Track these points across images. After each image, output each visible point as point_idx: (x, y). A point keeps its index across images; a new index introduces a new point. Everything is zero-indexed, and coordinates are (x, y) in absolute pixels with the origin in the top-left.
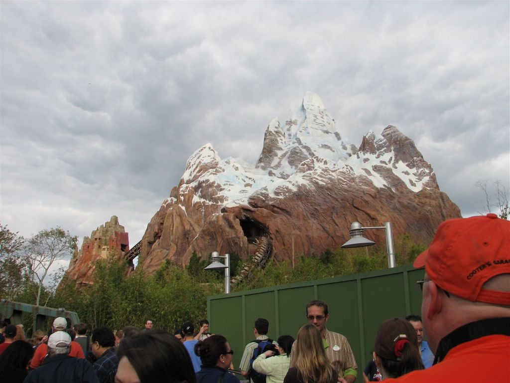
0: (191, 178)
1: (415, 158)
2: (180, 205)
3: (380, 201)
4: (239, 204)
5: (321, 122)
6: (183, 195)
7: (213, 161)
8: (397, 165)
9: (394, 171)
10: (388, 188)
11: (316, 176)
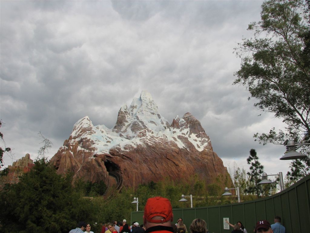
0: (76, 135)
1: (201, 132)
2: (70, 151)
3: (181, 156)
4: (104, 153)
5: (150, 108)
6: (72, 146)
7: (89, 127)
8: (191, 136)
9: (189, 140)
10: (185, 148)
11: (147, 140)
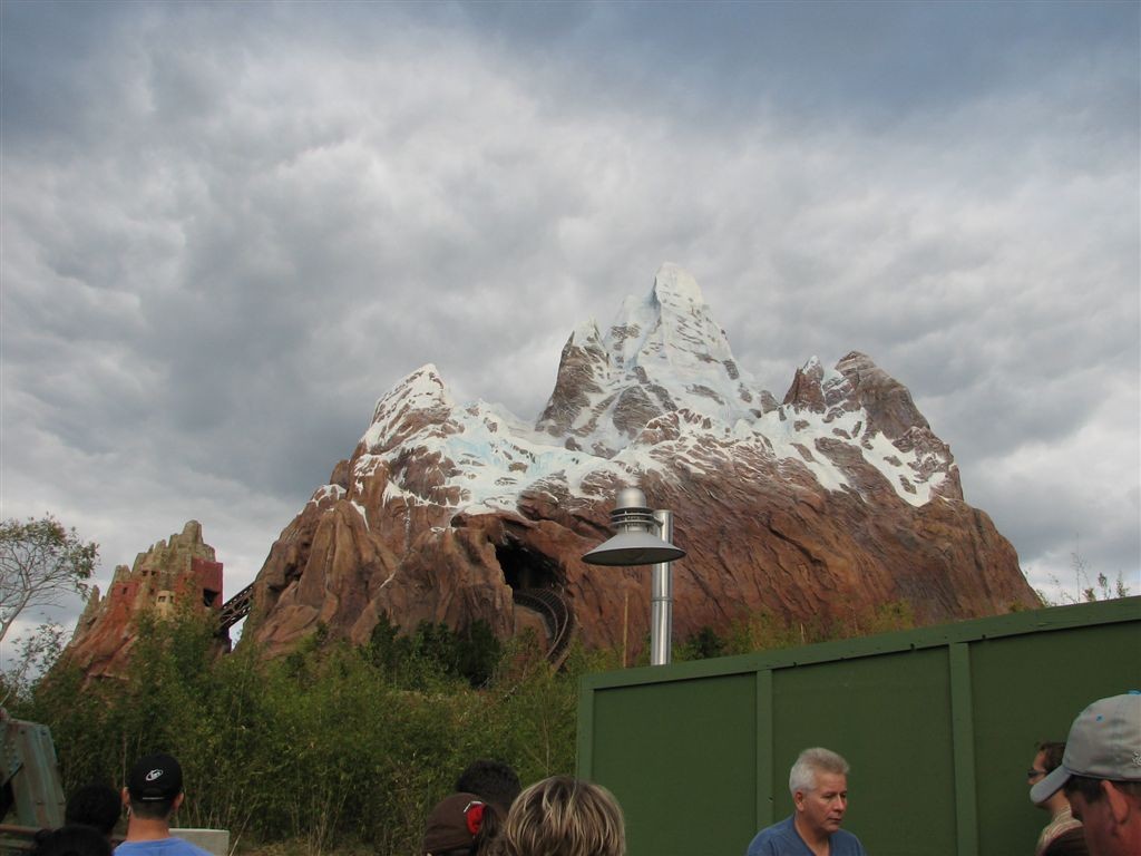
0: (384, 442)
1: (914, 428)
2: (353, 503)
3: (833, 522)
4: (497, 508)
5: (694, 334)
6: (361, 480)
7: (437, 406)
8: (872, 442)
9: (866, 454)
10: (852, 492)
11: (684, 454)
